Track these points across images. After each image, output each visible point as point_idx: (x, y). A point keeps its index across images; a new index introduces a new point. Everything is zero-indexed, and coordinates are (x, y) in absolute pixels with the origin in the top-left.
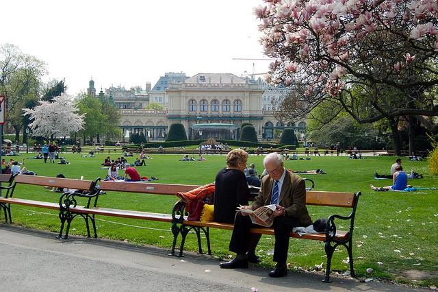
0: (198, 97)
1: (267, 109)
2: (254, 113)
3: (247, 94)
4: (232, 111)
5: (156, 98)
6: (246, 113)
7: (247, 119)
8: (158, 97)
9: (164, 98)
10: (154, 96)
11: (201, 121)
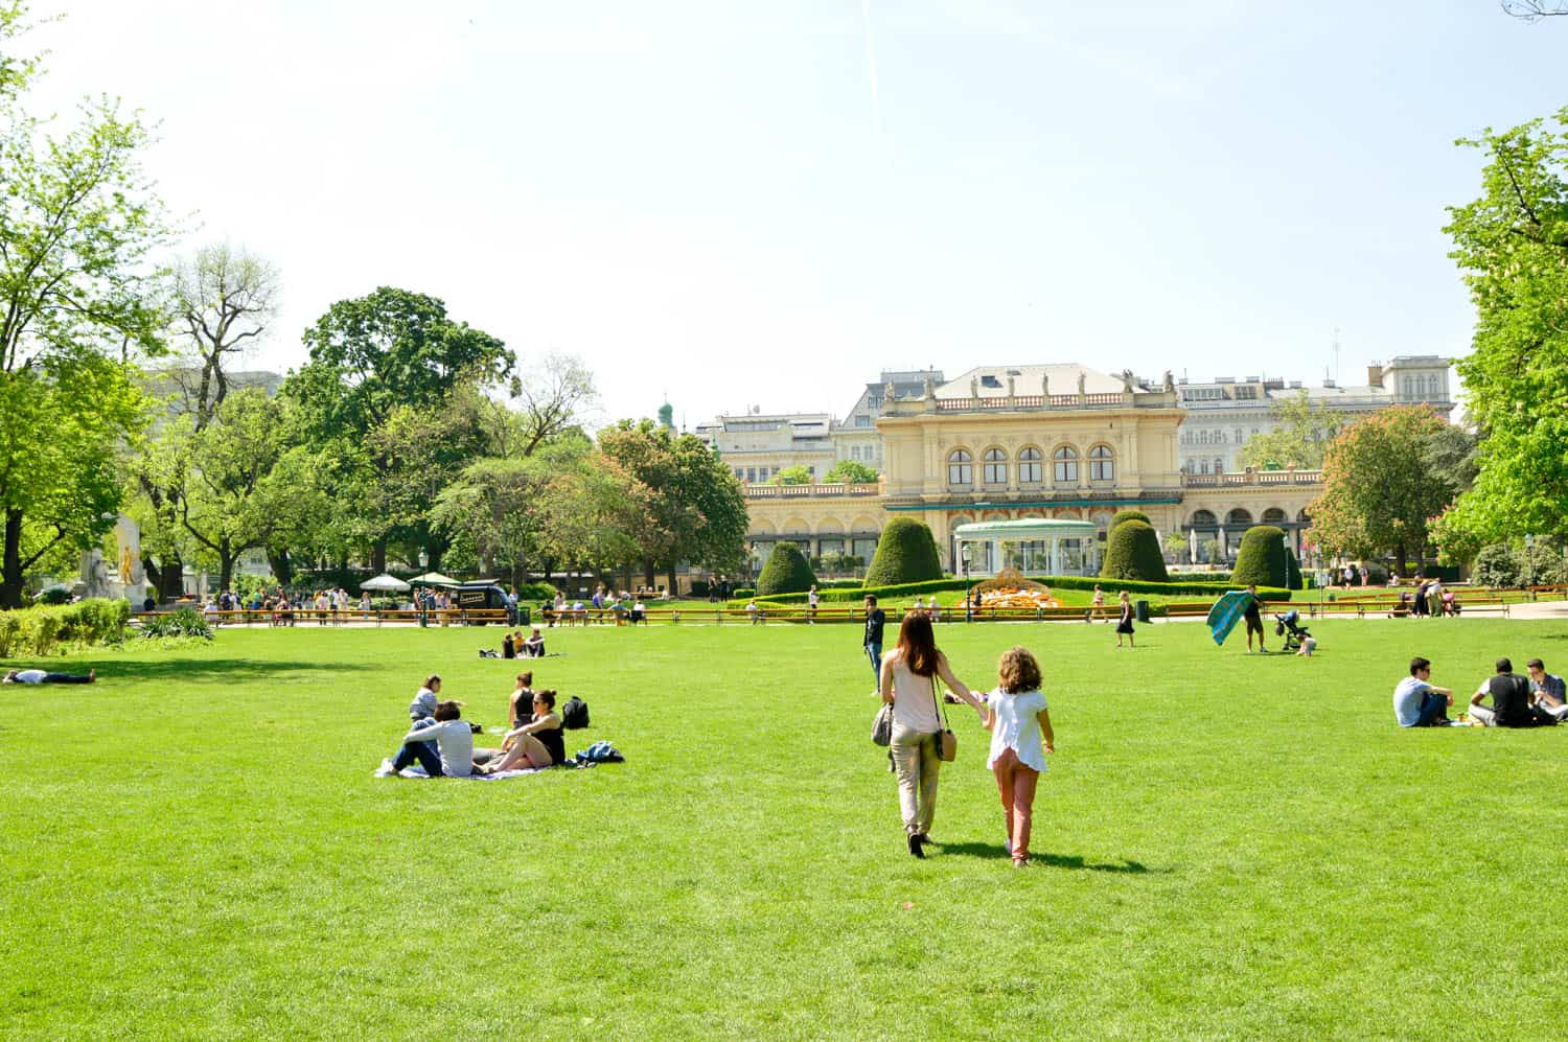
0: (977, 440)
1: (1198, 470)
2: (1154, 483)
3: (1131, 425)
4: (1083, 479)
5: (856, 449)
6: (1129, 485)
7: (1131, 501)
8: (862, 444)
9: (879, 447)
10: (850, 444)
11: (986, 513)
